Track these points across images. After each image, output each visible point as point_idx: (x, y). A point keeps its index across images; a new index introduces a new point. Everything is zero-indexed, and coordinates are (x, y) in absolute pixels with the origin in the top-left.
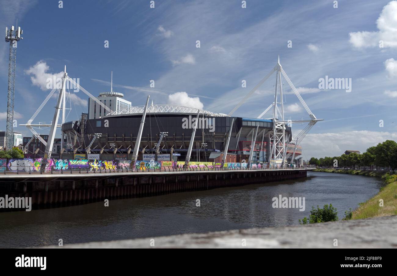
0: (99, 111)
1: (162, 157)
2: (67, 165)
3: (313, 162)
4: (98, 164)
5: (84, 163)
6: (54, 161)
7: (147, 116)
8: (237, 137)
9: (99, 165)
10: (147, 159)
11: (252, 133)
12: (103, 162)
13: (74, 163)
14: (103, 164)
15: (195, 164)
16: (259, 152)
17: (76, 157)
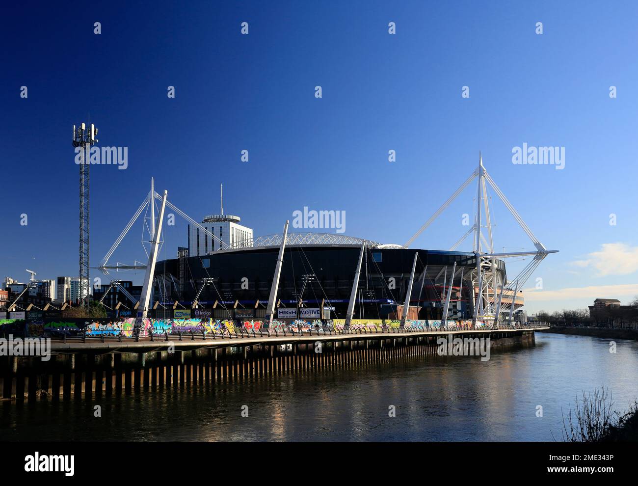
0: (205, 244)
1: (307, 312)
2: (171, 327)
3: (543, 318)
4: (215, 325)
5: (194, 323)
6: (150, 321)
7: (287, 249)
8: (419, 279)
9: (218, 327)
10: (284, 315)
11: (444, 273)
12: (223, 322)
13: (181, 324)
14: (223, 324)
15: (360, 323)
16: (456, 302)
17: (177, 314)
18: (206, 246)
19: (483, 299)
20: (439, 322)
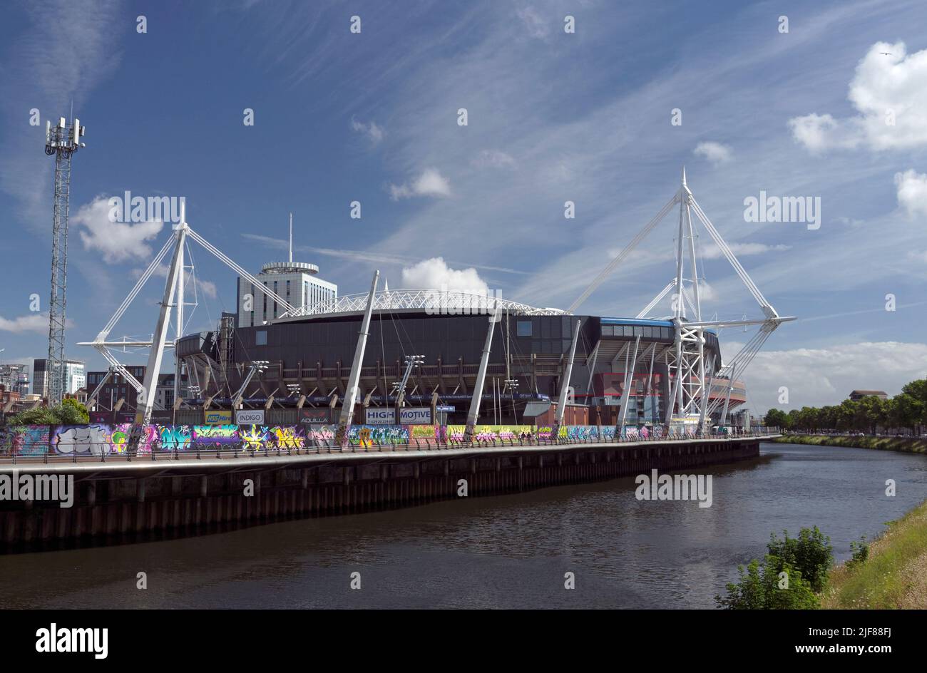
0: (262, 307)
1: (410, 415)
2: (188, 439)
4: (260, 436)
5: (227, 432)
6: (157, 429)
7: (375, 318)
9: (263, 439)
10: (375, 419)
11: (625, 352)
12: (272, 431)
13: (205, 433)
14: (272, 434)
15: (489, 431)
16: (642, 398)
17: (210, 419)
18: (265, 310)
19: (684, 393)
20: (612, 428)
